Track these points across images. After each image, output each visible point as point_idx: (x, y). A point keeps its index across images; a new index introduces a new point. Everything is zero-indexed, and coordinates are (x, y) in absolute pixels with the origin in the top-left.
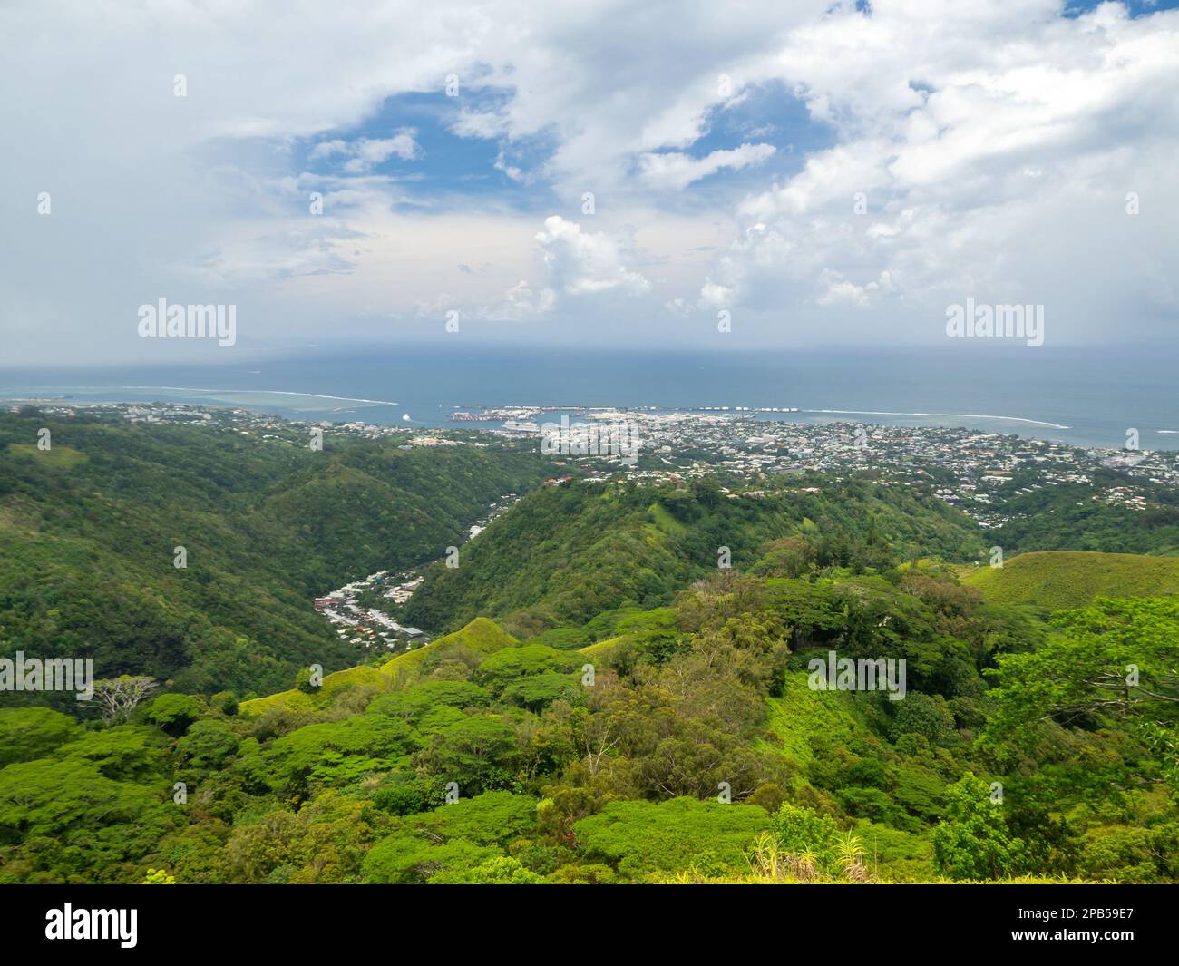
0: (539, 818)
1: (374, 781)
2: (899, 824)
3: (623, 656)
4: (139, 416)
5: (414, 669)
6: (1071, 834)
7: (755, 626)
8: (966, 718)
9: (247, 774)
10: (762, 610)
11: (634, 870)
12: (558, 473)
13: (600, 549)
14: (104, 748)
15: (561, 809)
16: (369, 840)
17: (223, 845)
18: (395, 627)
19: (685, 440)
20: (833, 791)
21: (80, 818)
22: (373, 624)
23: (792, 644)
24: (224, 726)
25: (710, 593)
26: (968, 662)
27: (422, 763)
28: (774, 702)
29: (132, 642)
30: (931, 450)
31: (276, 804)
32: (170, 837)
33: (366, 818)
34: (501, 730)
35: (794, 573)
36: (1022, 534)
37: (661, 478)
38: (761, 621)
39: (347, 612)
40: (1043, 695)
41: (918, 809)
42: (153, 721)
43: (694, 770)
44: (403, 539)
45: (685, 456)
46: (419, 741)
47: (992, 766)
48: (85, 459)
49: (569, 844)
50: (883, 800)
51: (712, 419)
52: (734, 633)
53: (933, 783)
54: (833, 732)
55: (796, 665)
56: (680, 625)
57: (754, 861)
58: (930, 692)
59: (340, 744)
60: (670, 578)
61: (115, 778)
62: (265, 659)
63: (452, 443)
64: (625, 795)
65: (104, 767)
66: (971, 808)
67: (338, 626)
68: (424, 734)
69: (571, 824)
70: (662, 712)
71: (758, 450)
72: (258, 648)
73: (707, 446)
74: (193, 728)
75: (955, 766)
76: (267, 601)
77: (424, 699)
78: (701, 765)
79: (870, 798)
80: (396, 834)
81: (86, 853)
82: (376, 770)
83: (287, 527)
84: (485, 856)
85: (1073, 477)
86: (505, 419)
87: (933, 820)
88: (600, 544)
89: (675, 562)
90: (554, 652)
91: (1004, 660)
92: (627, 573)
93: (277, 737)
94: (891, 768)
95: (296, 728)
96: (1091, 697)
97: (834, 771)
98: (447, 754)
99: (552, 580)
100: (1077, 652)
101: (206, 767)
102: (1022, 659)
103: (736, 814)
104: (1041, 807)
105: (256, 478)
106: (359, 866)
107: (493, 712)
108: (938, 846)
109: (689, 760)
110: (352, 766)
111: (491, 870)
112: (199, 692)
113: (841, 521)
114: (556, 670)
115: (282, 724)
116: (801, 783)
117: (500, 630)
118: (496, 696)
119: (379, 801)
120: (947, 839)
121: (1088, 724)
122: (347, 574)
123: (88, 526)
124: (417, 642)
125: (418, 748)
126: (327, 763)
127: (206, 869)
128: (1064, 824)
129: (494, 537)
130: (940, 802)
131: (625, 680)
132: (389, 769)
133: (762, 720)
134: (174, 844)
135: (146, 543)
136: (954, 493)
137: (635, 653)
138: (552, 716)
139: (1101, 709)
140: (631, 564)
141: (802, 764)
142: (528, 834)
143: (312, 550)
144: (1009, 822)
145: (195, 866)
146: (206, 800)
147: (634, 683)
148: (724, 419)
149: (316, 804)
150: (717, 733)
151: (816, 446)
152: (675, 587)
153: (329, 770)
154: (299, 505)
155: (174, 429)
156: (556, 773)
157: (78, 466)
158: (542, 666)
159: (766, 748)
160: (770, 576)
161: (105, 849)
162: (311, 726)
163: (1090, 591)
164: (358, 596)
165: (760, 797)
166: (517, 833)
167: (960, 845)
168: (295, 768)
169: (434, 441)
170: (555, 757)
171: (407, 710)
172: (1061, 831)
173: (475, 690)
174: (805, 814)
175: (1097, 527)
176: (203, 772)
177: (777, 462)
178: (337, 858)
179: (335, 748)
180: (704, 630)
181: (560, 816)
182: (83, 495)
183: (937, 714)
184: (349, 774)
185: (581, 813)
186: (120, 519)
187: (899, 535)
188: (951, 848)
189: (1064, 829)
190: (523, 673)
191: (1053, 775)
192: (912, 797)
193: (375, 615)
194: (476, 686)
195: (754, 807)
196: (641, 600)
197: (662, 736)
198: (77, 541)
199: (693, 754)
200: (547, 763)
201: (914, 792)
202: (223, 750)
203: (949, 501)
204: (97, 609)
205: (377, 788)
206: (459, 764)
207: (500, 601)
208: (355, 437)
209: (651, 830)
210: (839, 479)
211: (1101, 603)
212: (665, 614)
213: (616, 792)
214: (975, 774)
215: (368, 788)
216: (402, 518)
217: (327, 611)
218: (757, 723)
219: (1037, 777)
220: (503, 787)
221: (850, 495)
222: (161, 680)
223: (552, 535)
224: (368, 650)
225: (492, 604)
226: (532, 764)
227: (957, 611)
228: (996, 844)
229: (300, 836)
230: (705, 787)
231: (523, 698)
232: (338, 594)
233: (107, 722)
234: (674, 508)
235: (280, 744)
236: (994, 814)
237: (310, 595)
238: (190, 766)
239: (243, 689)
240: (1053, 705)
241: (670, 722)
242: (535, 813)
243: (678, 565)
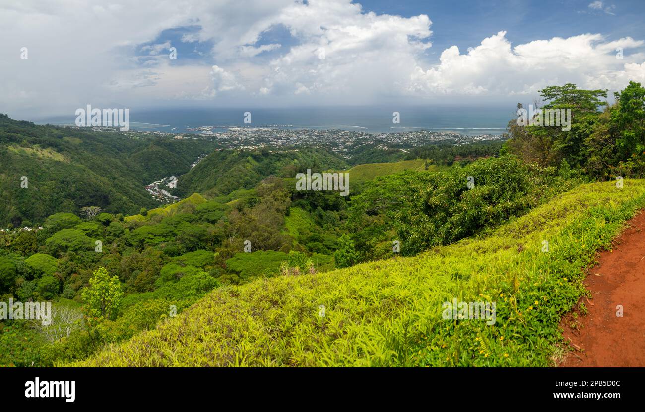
0: (215, 259)
1: (163, 245)
2: (325, 253)
3: (240, 205)
4: (96, 129)
5: (176, 209)
6: (372, 247)
7: (281, 194)
8: (343, 217)
9: (126, 240)
10: (283, 189)
11: (244, 276)
12: (219, 147)
13: (233, 171)
14: (87, 227)
15: (221, 256)
16: (162, 264)
17: (120, 261)
18: (170, 196)
19: (258, 136)
20: (305, 245)
21: (81, 247)
22: (163, 195)
23: (292, 199)
24: (120, 224)
25: (266, 184)
26: (343, 200)
27: (178, 240)
28: (287, 218)
29: (94, 196)
30: (331, 137)
31: (134, 250)
32: (105, 257)
33: (161, 257)
34: (202, 230)
35: (292, 176)
36: (356, 160)
37: (251, 148)
38: (282, 192)
39: (155, 191)
40: (363, 207)
41: (330, 247)
42: (100, 221)
43: (263, 242)
44: (172, 168)
45: (258, 141)
46: (178, 233)
47: (350, 229)
48: (82, 142)
49: (224, 267)
50: (320, 246)
51: (266, 129)
52: (274, 196)
53: (334, 238)
54: (305, 226)
55: (293, 205)
56: (257, 194)
57: (281, 271)
58: (332, 210)
59: (153, 232)
60: (254, 180)
61: (90, 237)
62: (132, 204)
63: (186, 138)
64: (242, 251)
65: (87, 233)
66: (345, 245)
67: (152, 195)
68: (179, 230)
69: (224, 261)
70: (252, 223)
71: (280, 139)
72: (129, 200)
73: (265, 138)
74: (111, 224)
75: (340, 232)
76: (131, 186)
77: (178, 219)
78: (265, 240)
79: (316, 245)
80: (170, 263)
81: (82, 258)
82: (164, 242)
83: (137, 163)
84: (198, 271)
85: (369, 142)
86: (203, 130)
87: (334, 250)
88: (232, 169)
89: (255, 174)
90: (218, 204)
91: (352, 198)
92: (241, 178)
93: (135, 229)
94: (322, 235)
95: (140, 226)
96: (376, 206)
97: (305, 238)
98: (186, 237)
99: (217, 181)
100: (371, 193)
101: (115, 236)
103: (276, 255)
104: (364, 241)
105: (129, 148)
106: (159, 273)
107: (200, 224)
108: (336, 258)
109: (261, 238)
110: (157, 240)
111: (200, 276)
112: (113, 213)
113: (305, 159)
114: (219, 210)
115: (136, 225)
116: (295, 243)
117: (202, 197)
118: (200, 219)
119: (165, 252)
120: (338, 255)
121: (375, 213)
122: (155, 178)
123: (83, 161)
124: (176, 201)
125: (177, 235)
126: (149, 239)
127: (115, 268)
128: (370, 244)
129: (200, 167)
130: (336, 244)
131: (241, 213)
132: (168, 241)
134: (106, 260)
135: (98, 167)
136: (338, 149)
137: (244, 204)
138: (218, 225)
139: (378, 209)
140: (242, 175)
141: (296, 237)
142: (211, 264)
143: (145, 171)
144: (355, 247)
145: (112, 267)
146: (115, 247)
147: (244, 214)
148: (270, 129)
149: (146, 251)
150: (270, 229)
151: (298, 137)
152: (256, 182)
153: (150, 241)
154: (141, 157)
155: (106, 133)
156: (219, 244)
157: (80, 144)
158: (214, 209)
159: (285, 233)
160: (285, 178)
161: (87, 258)
162: (145, 226)
163: (375, 175)
164: (158, 185)
165: (283, 249)
166: (208, 264)
167: (342, 257)
168: (140, 239)
169: (181, 137)
170: (219, 239)
171: (173, 222)
172: (369, 247)
173: (194, 216)
174: (297, 253)
175: (376, 156)
176: (114, 238)
177: (286, 142)
178: (153, 269)
179: (152, 234)
180: (265, 196)
181: (221, 258)
182: (82, 152)
183: (335, 216)
184: (156, 242)
185: (228, 257)
186: (91, 159)
187: (322, 162)
188: (340, 258)
189: (370, 246)
190: (209, 211)
191: (367, 230)
192: (328, 244)
193: (163, 191)
194: (194, 215)
195: (281, 253)
196: (245, 187)
197: (253, 231)
198: (80, 165)
199: (262, 236)
200: (217, 241)
201: (329, 242)
202: (120, 231)
203: (336, 151)
204: (85, 186)
205: (164, 247)
206: (190, 241)
207: (202, 188)
208: (157, 136)
210: (305, 147)
211: (377, 178)
212: (253, 191)
213: (239, 250)
214: (346, 234)
215: (162, 247)
216: (171, 161)
217: (149, 190)
218: (282, 225)
219: (363, 232)
220: (203, 249)
221: (308, 152)
222: (102, 208)
223: (217, 166)
224: (161, 203)
225: (199, 189)
226: (212, 241)
228: (352, 254)
229: (142, 261)
230: (266, 247)
231: (209, 219)
232: (152, 185)
233: (88, 220)
234: (256, 158)
235: (136, 231)
236: (351, 245)
237: (144, 185)
238: (110, 236)
239: (125, 214)
240: (366, 210)
241: (255, 226)
242: (213, 257)
243: (257, 175)
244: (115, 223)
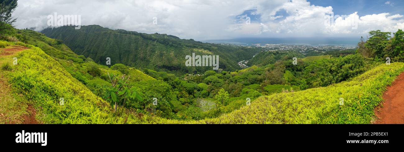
1: (243, 82)
2: (297, 85)
5: (247, 70)
7: (282, 66)
8: (303, 73)
9: (231, 80)
10: (283, 64)
11: (270, 92)
12: (262, 50)
14: (218, 75)
15: (262, 86)
16: (242, 88)
17: (228, 87)
18: (246, 66)
19: (275, 47)
20: (290, 82)
21: (216, 81)
23: (286, 67)
25: (278, 62)
26: (303, 68)
27: (248, 80)
28: (284, 74)
29: (221, 65)
30: (299, 47)
31: (233, 83)
33: (242, 86)
34: (256, 77)
35: (286, 60)
36: (307, 55)
37: (273, 51)
40: (309, 70)
42: (223, 73)
44: (247, 57)
45: (275, 49)
47: (305, 78)
48: (217, 48)
49: (263, 89)
50: (295, 83)
51: (278, 45)
52: (280, 67)
53: (300, 80)
54: (290, 76)
55: (286, 70)
56: (275, 66)
57: (282, 91)
58: (299, 71)
62: (233, 68)
63: (252, 47)
64: (269, 84)
65: (218, 77)
66: (303, 83)
67: (240, 65)
68: (248, 77)
70: (273, 75)
71: (283, 48)
73: (277, 47)
74: (226, 74)
75: (302, 78)
76: (233, 62)
80: (245, 88)
81: (216, 85)
83: (235, 55)
84: (254, 91)
85: (312, 49)
86: (257, 45)
87: (300, 84)
88: (266, 58)
89: (274, 59)
90: (262, 69)
91: (306, 67)
94: (296, 79)
95: (236, 75)
96: (314, 70)
97: (290, 80)
98: (251, 79)
99: (262, 61)
100: (312, 66)
101: (227, 78)
102: (308, 67)
103: (280, 86)
104: (309, 81)
105: (233, 50)
106: (241, 91)
107: (255, 75)
108: (300, 87)
109: (276, 80)
112: (227, 71)
114: (262, 71)
115: (234, 75)
116: (287, 82)
117: (256, 67)
118: (256, 73)
119: (244, 84)
121: (313, 73)
122: (241, 60)
124: (248, 67)
126: (239, 80)
129: (256, 57)
130: (300, 82)
131: (269, 72)
132: (245, 81)
133: (283, 76)
134: (224, 86)
136: (301, 51)
137: (270, 69)
138: (261, 76)
140: (270, 60)
141: (287, 80)
142: (259, 88)
143: (238, 58)
144: (307, 84)
145: (226, 88)
146: (227, 82)
148: (279, 45)
149: (237, 84)
150: (278, 77)
151: (288, 47)
152: (274, 62)
154: (237, 53)
159: (283, 79)
160: (284, 61)
161: (218, 85)
163: (313, 60)
164: (242, 62)
167: (302, 86)
168: (235, 80)
169: (250, 47)
171: (247, 74)
173: (253, 73)
174: (287, 85)
175: (314, 54)
178: (239, 90)
179: (239, 78)
180: (277, 66)
183: (300, 73)
184: (241, 81)
185: (264, 86)
189: (312, 83)
190: (259, 71)
192: (298, 82)
193: (244, 64)
195: (282, 85)
196: (271, 63)
197: (273, 78)
200: (261, 81)
202: (229, 77)
206: (252, 81)
208: (242, 47)
209: (272, 88)
210: (290, 50)
212: (273, 65)
216: (246, 55)
219: (309, 78)
220: (256, 83)
221: (292, 52)
222: (223, 69)
223: (262, 57)
224: (243, 68)
225: (255, 64)
226: (259, 81)
227: (302, 63)
228: (305, 86)
229: (236, 87)
230: (277, 83)
231: (258, 74)
232: (240, 62)
233: (219, 73)
234: (274, 54)
235: (234, 77)
236: (305, 83)
237: (237, 62)
239: (231, 71)
242: (260, 86)
243: (275, 60)
244: (228, 74)
